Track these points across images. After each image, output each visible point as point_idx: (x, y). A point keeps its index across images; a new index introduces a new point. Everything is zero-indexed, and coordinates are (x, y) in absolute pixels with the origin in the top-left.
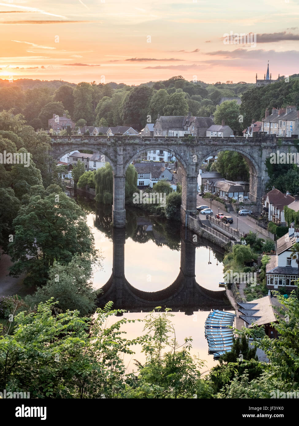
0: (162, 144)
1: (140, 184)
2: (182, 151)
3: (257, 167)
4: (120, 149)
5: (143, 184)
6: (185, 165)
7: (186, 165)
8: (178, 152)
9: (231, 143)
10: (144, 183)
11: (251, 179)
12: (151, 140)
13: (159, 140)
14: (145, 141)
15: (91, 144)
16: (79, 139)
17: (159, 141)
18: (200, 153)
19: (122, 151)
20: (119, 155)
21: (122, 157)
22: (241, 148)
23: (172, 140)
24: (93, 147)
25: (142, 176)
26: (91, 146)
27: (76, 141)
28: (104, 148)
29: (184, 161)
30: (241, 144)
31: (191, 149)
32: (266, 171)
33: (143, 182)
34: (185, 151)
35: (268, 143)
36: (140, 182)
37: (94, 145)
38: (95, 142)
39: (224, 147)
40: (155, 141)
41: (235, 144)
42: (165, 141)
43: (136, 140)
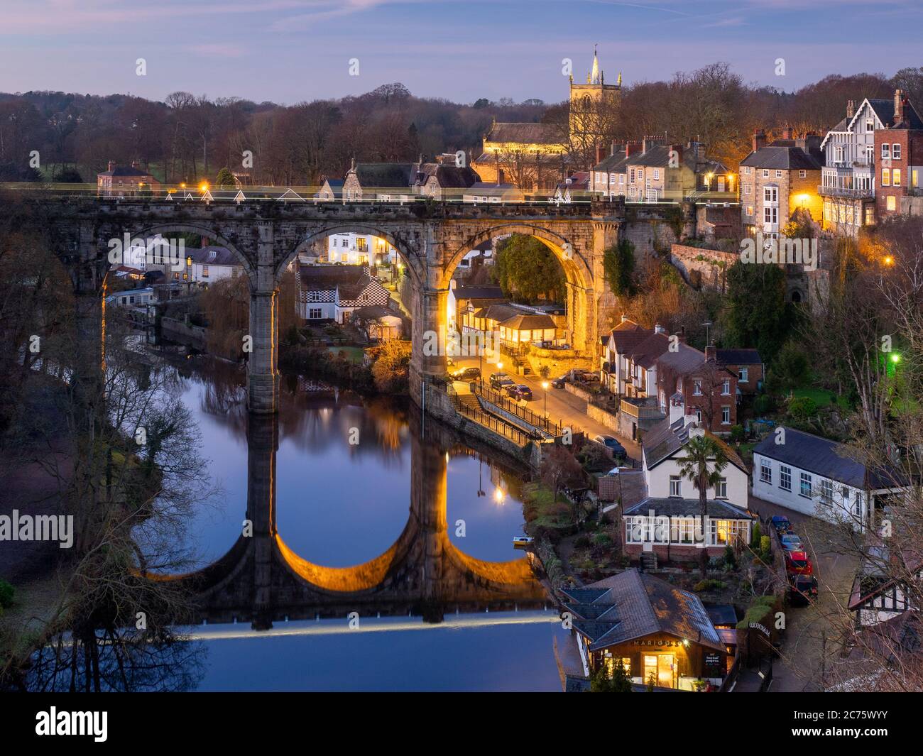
0: (365, 220)
1: (311, 314)
2: (412, 235)
4: (266, 229)
5: (320, 315)
6: (418, 265)
7: (422, 266)
8: (403, 238)
10: (322, 312)
11: (570, 298)
12: (338, 210)
13: (358, 210)
14: (324, 213)
15: (199, 219)
16: (169, 208)
17: (358, 212)
18: (453, 238)
19: (270, 233)
20: (264, 244)
21: (269, 248)
22: (546, 226)
23: (389, 211)
24: (202, 224)
25: (318, 297)
26: (198, 224)
27: (162, 212)
28: (228, 228)
29: (417, 257)
30: (547, 217)
31: (432, 230)
32: (605, 279)
33: (320, 310)
34: (417, 235)
35: (609, 216)
36: (311, 310)
37: (205, 220)
38: (208, 215)
39: (507, 224)
40: (347, 213)
41: (532, 217)
42: (371, 212)
43: (304, 209)
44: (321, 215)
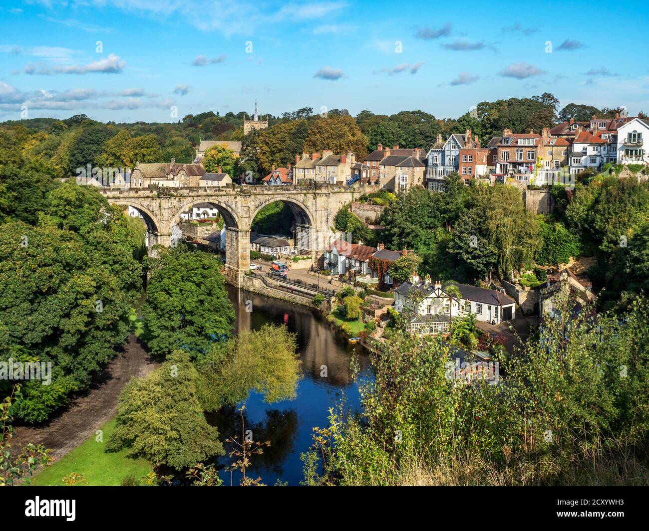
0: (212, 196)
2: (234, 202)
3: (311, 217)
4: (166, 202)
8: (229, 204)
9: (284, 192)
12: (198, 191)
13: (208, 191)
14: (192, 192)
16: (117, 192)
18: (253, 203)
19: (167, 204)
20: (165, 209)
21: (167, 212)
22: (295, 197)
23: (223, 191)
24: (133, 200)
26: (130, 200)
27: (112, 194)
28: (146, 202)
29: (236, 213)
30: (295, 192)
31: (243, 200)
35: (324, 191)
38: (136, 195)
39: (277, 196)
40: (203, 192)
41: (288, 192)
42: (214, 192)
43: (183, 191)
44: (191, 194)
